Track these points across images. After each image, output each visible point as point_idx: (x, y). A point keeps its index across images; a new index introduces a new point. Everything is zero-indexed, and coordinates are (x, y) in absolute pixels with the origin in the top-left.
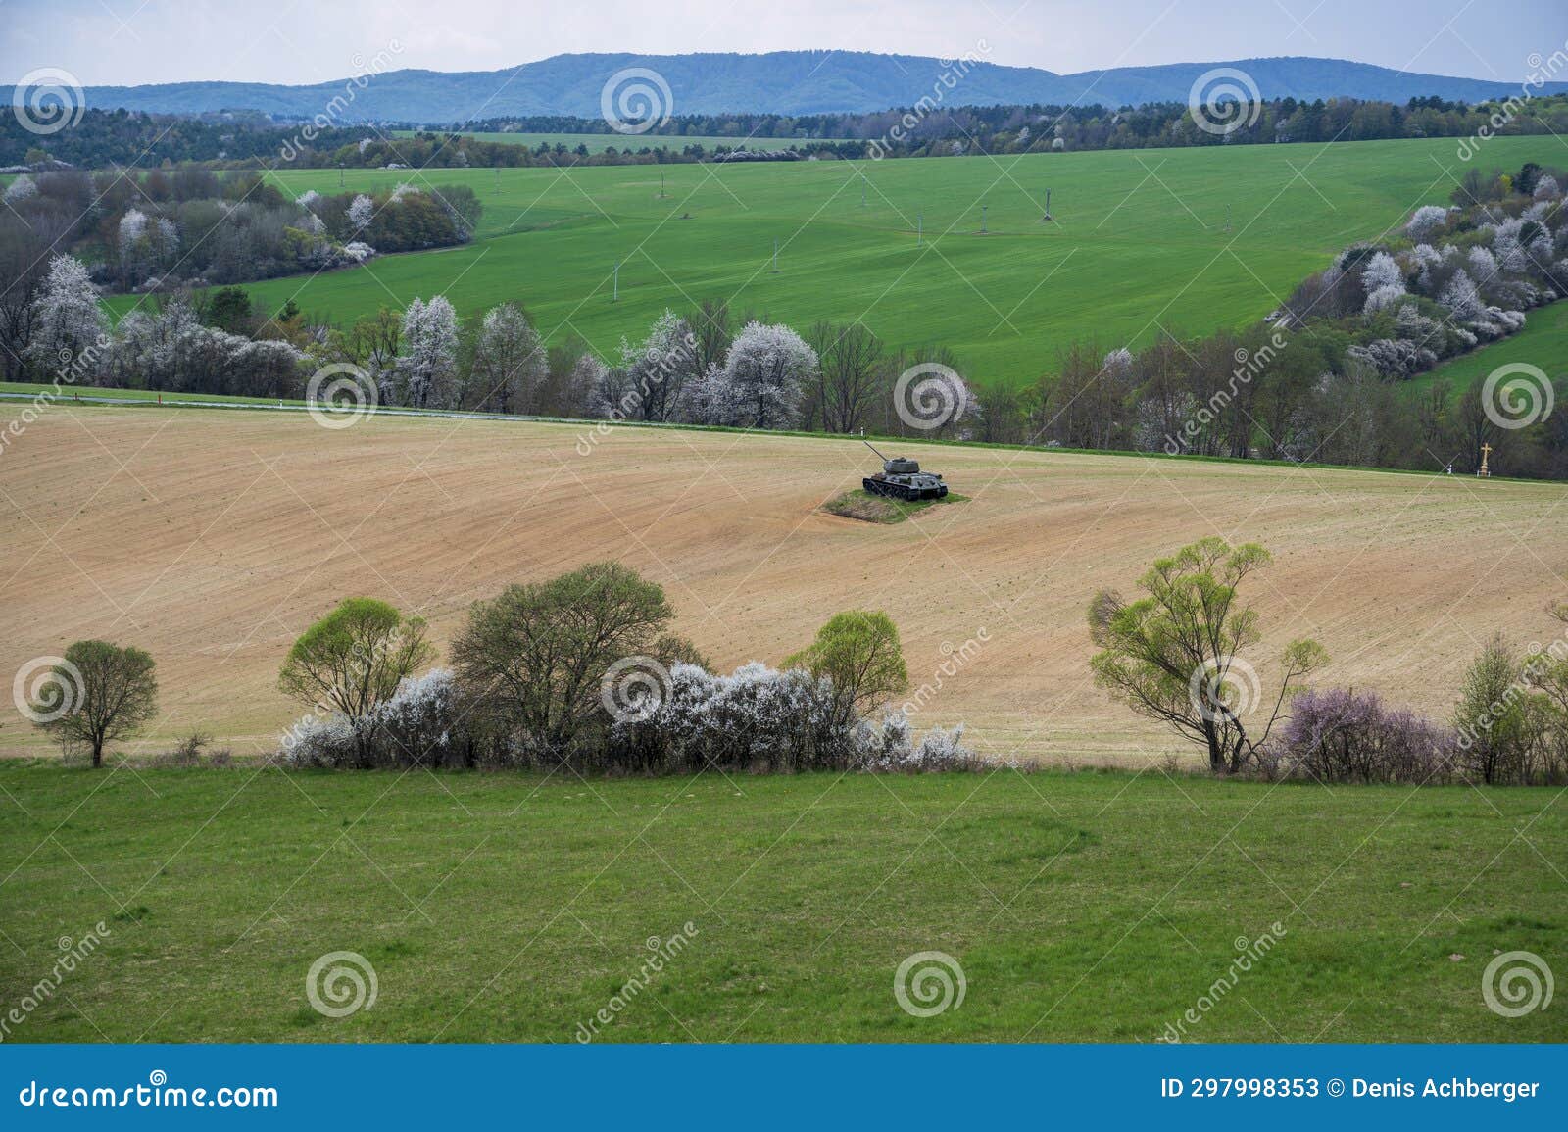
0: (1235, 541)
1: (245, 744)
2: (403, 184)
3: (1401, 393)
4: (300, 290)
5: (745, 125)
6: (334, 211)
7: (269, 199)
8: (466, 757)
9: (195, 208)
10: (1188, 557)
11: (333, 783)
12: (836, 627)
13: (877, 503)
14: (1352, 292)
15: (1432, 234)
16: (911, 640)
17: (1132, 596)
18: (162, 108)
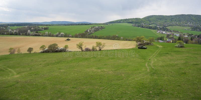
0: (83, 42)
1: (38, 52)
2: (45, 27)
3: (89, 35)
4: (41, 31)
5: (61, 24)
6: (42, 28)
7: (39, 27)
8: (48, 52)
9: (35, 28)
10: (81, 42)
11: (42, 54)
12: (65, 46)
13: (67, 40)
14: (87, 31)
15: (90, 29)
16: (69, 46)
17: (78, 44)
18: (33, 23)
